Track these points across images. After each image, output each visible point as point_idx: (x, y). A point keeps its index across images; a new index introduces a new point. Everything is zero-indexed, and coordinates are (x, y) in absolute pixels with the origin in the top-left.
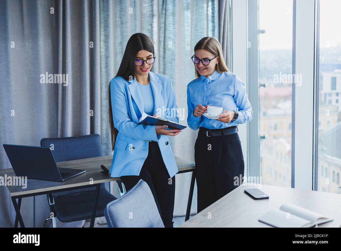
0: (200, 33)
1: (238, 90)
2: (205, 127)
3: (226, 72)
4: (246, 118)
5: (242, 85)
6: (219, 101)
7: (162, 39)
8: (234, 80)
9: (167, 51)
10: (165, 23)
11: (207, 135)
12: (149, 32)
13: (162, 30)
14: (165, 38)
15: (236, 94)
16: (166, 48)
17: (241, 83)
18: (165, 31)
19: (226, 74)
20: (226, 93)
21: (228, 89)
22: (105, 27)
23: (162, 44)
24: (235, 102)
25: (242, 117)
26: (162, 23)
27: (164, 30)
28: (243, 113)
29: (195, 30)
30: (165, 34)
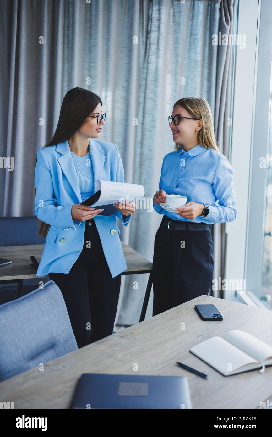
0: (191, 94)
1: (220, 177)
2: (168, 216)
3: (213, 151)
4: (222, 216)
5: (227, 171)
6: (190, 187)
7: (142, 100)
8: (218, 163)
9: (146, 116)
10: (146, 79)
11: (168, 227)
12: (125, 90)
13: (143, 88)
14: (145, 98)
15: (215, 183)
16: (146, 112)
17: (226, 170)
18: (146, 89)
19: (211, 153)
20: (202, 178)
21: (206, 174)
22: (68, 81)
23: (142, 106)
24: (214, 192)
25: (216, 214)
26: (143, 79)
27: (144, 88)
28: (218, 209)
29: (185, 89)
30: (145, 93)
